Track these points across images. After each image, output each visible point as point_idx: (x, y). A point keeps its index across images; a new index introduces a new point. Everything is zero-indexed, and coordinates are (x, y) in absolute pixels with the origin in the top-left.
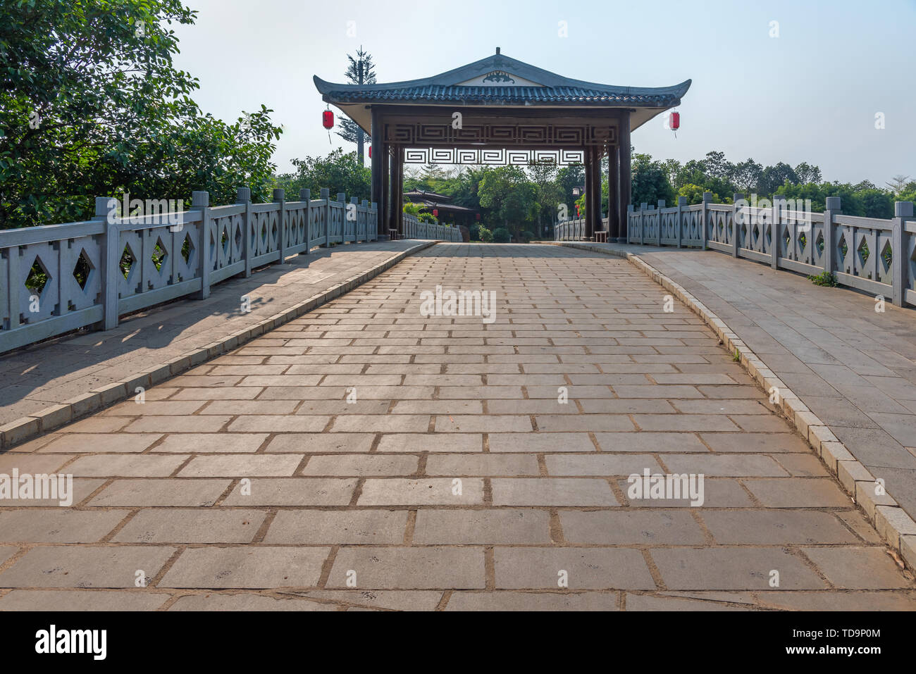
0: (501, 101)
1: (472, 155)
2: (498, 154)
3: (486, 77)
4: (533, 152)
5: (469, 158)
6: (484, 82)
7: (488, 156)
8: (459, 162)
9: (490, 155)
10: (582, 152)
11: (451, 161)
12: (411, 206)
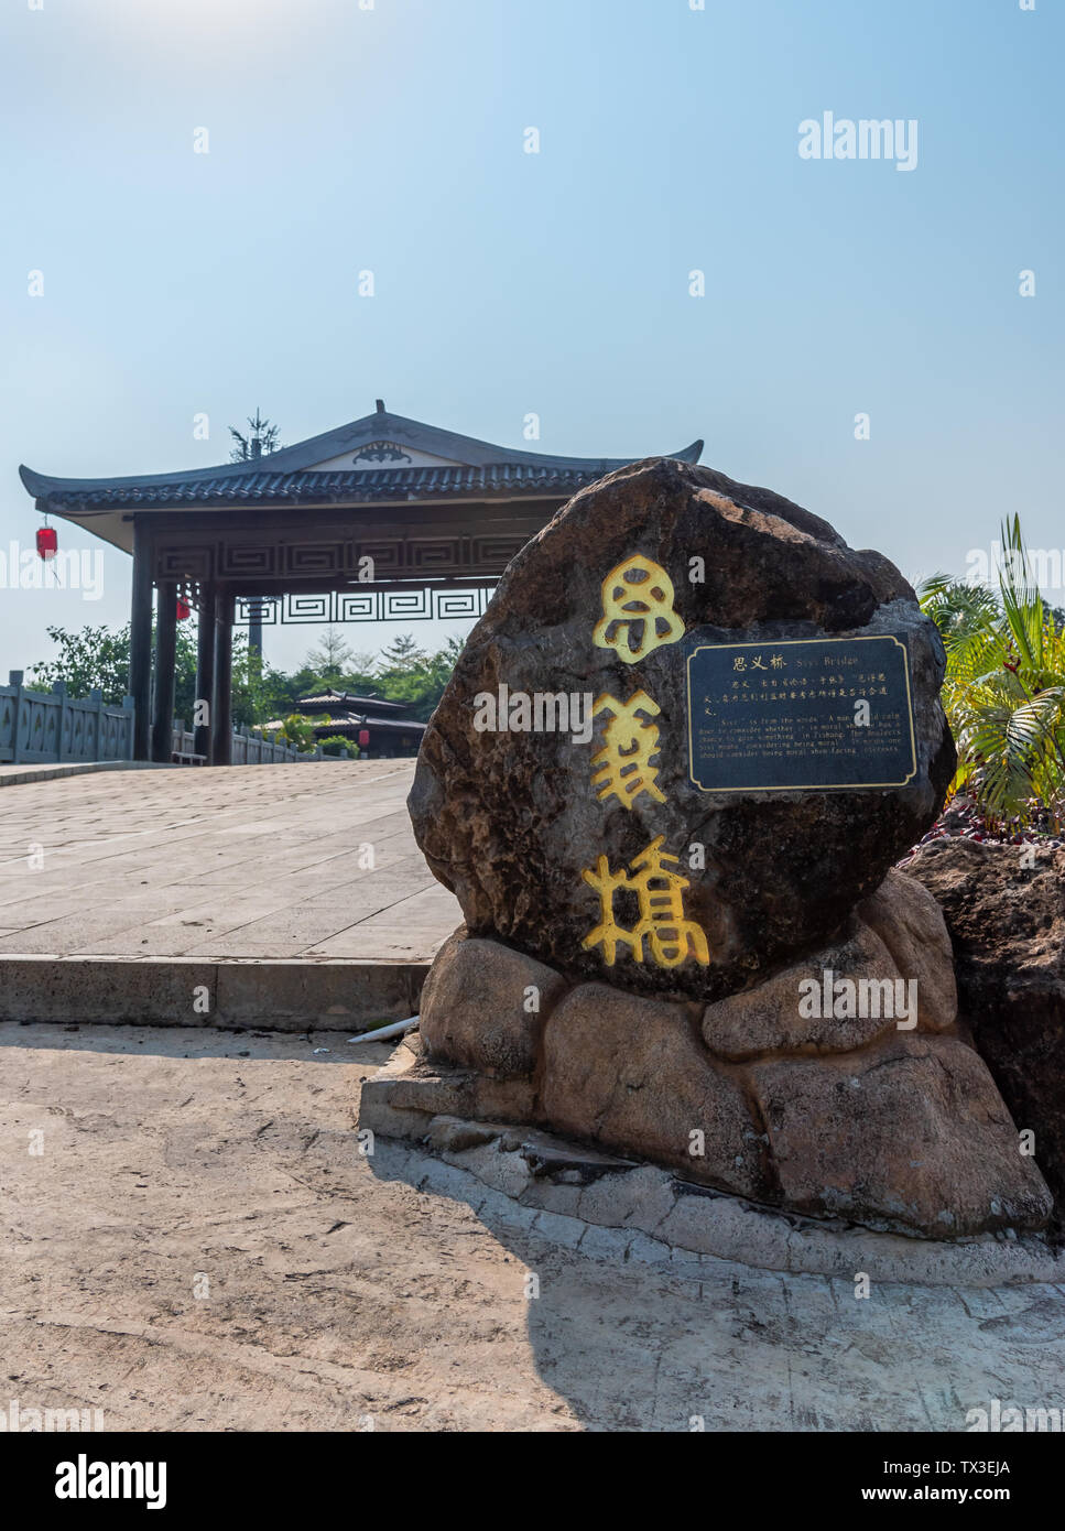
0: (364, 495)
1: (367, 603)
3: (358, 453)
5: (360, 610)
6: (355, 462)
7: (398, 604)
8: (340, 618)
9: (401, 601)
11: (326, 618)
12: (299, 721)
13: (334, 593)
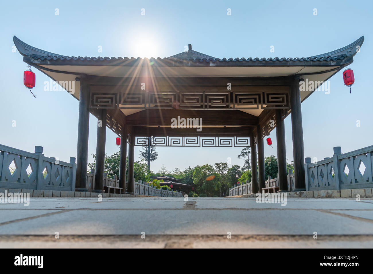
1: (179, 140)
2: (195, 139)
4: (217, 138)
5: (176, 143)
8: (170, 145)
9: (190, 140)
10: (249, 138)
11: (165, 145)
12: (157, 181)
13: (168, 137)
